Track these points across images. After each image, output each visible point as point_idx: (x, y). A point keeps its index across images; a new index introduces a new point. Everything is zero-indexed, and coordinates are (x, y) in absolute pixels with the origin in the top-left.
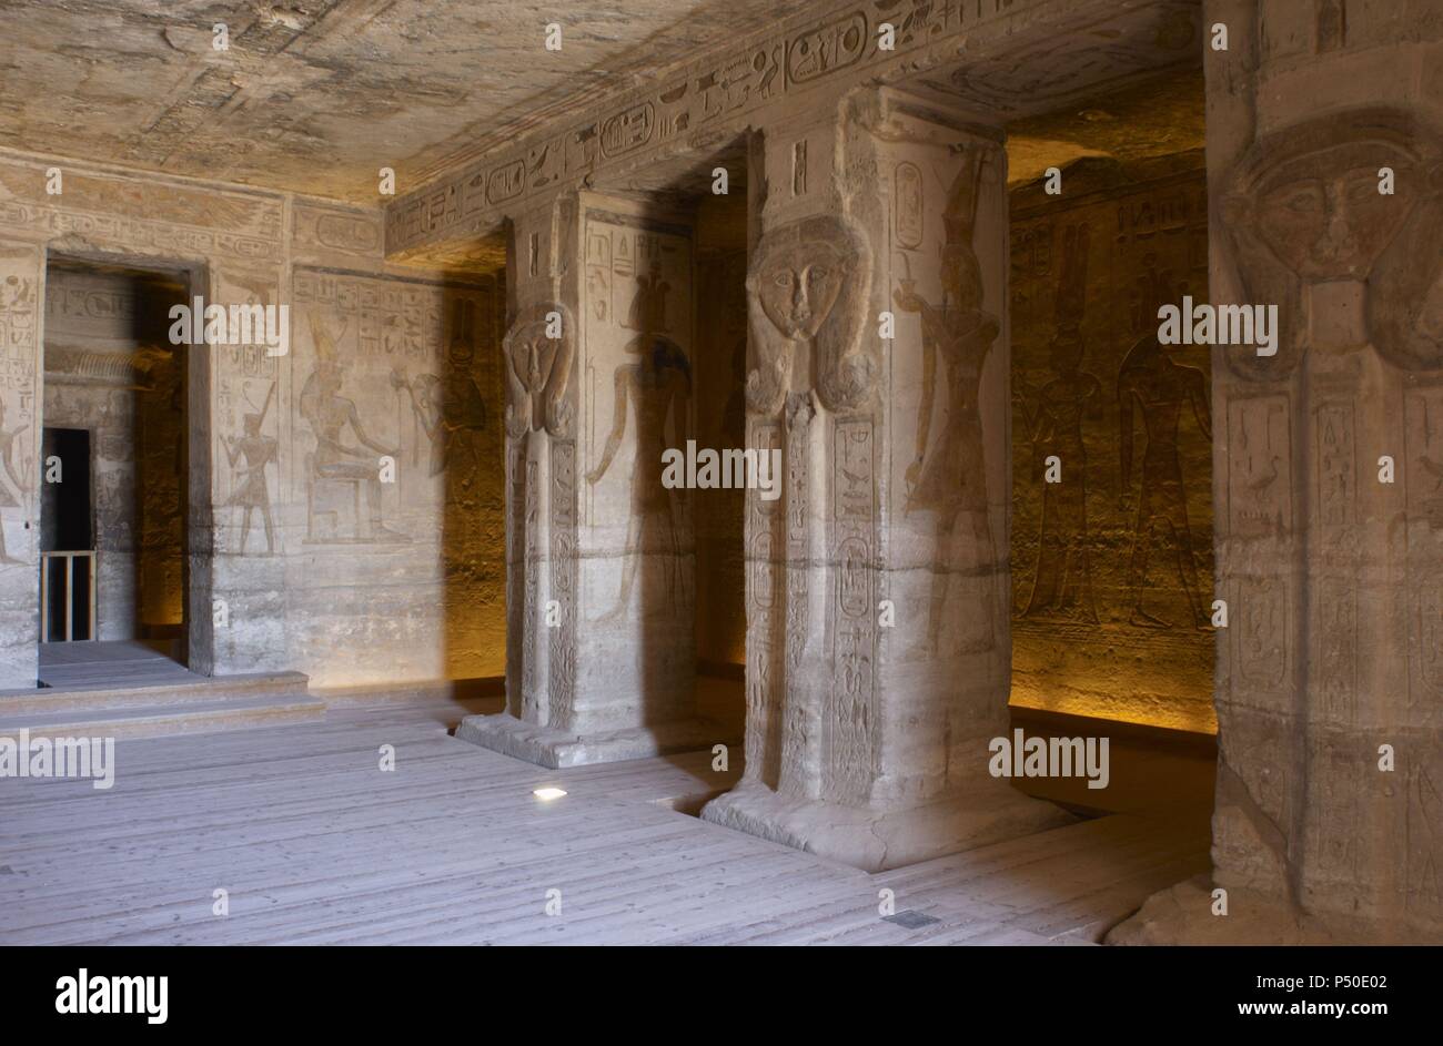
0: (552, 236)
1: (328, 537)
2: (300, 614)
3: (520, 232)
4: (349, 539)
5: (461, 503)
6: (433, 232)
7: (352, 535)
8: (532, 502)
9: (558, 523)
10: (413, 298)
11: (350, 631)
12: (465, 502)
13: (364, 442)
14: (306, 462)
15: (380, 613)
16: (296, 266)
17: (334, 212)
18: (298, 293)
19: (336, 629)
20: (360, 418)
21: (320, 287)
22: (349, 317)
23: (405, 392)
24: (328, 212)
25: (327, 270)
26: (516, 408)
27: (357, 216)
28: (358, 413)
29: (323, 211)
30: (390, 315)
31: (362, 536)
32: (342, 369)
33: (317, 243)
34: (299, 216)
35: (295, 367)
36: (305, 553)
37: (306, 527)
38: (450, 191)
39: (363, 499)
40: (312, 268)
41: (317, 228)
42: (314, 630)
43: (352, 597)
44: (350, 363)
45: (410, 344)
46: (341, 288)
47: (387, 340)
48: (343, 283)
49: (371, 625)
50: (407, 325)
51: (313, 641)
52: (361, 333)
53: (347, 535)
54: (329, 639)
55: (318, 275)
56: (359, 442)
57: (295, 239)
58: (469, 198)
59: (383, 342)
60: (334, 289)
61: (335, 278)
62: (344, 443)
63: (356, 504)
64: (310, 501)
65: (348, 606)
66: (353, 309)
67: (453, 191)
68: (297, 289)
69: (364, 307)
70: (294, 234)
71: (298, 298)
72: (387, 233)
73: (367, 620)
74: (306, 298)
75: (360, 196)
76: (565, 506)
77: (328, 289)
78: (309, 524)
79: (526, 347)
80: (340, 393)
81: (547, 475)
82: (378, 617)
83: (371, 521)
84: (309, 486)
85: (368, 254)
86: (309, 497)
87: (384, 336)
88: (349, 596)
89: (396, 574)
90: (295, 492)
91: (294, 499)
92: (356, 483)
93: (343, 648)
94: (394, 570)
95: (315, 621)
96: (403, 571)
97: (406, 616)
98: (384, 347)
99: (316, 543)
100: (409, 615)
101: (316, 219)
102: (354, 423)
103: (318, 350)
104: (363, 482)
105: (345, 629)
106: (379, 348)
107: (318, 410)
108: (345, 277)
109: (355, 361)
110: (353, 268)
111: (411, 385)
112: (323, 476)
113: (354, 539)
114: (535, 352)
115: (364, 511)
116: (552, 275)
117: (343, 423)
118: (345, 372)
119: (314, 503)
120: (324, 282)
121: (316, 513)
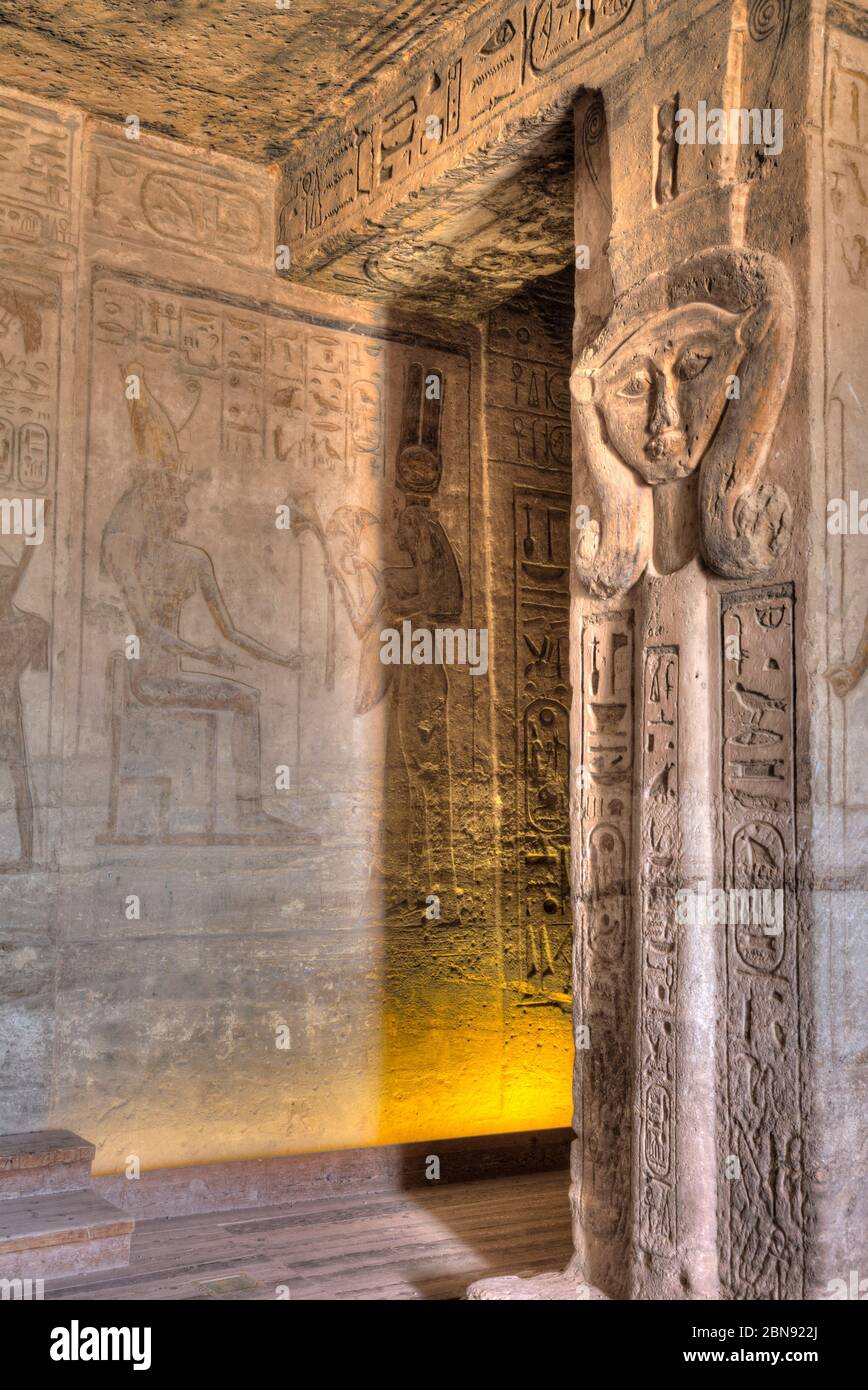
0: (727, 87)
1: (150, 830)
2: (83, 997)
3: (623, 110)
4: (192, 835)
5: (415, 767)
6: (388, 184)
7: (199, 828)
8: (661, 745)
9: (738, 795)
10: (328, 358)
11: (188, 1035)
12: (424, 766)
13: (226, 634)
14: (110, 674)
15: (249, 992)
16: (97, 269)
17: (176, 168)
18: (100, 324)
19: (160, 1028)
20: (221, 585)
21: (146, 318)
22: (204, 382)
23: (311, 538)
24: (165, 166)
25: (162, 286)
26: (610, 526)
27: (222, 183)
28: (220, 577)
29: (155, 164)
30: (283, 385)
31: (217, 830)
32: (189, 485)
33: (143, 227)
34: (106, 166)
35: (93, 473)
36: (99, 866)
37: (105, 810)
38: (429, 87)
39: (224, 755)
40: (130, 276)
41: (142, 197)
42: (113, 1032)
43: (195, 961)
44: (205, 476)
45: (322, 449)
46: (189, 323)
47: (278, 434)
48: (194, 313)
49: (232, 1020)
50: (317, 407)
51: (109, 1058)
52: (228, 416)
53: (189, 828)
54: (143, 1052)
55: (144, 292)
56: (219, 635)
57: (95, 213)
58: (478, 82)
59: (270, 438)
60: (175, 323)
61: (178, 302)
62: (189, 636)
63: (211, 763)
64: (115, 755)
65: (186, 978)
66: (214, 365)
67: (437, 83)
68: (100, 314)
69: (234, 365)
70: (96, 203)
71: (100, 333)
72: (281, 220)
73: (224, 1009)
74: (118, 336)
75: (231, 131)
76: (766, 753)
77: (163, 323)
78: (112, 804)
79: (642, 375)
80: (186, 533)
81: (704, 677)
82: (248, 1002)
83: (239, 798)
84: (114, 722)
85: (244, 259)
86: (115, 746)
87: (271, 427)
88: (189, 958)
89: (287, 910)
90: (85, 733)
91: (83, 748)
92: (212, 720)
93: (172, 1071)
94: (285, 902)
95: (115, 1014)
96: (300, 906)
97: (303, 999)
98: (271, 448)
99: (125, 843)
100: (311, 998)
101: (139, 178)
102: (208, 596)
103: (141, 443)
104: (225, 716)
105: (178, 1031)
106: (264, 452)
107: (137, 566)
108: (197, 302)
109: (215, 472)
110: (213, 285)
111: (324, 524)
112: (145, 701)
113: (203, 836)
114: (671, 385)
115: (228, 779)
116: (723, 183)
117: (187, 596)
118: (193, 490)
119: (125, 757)
120: (155, 307)
121: (128, 780)
